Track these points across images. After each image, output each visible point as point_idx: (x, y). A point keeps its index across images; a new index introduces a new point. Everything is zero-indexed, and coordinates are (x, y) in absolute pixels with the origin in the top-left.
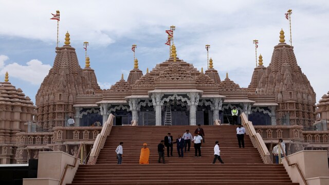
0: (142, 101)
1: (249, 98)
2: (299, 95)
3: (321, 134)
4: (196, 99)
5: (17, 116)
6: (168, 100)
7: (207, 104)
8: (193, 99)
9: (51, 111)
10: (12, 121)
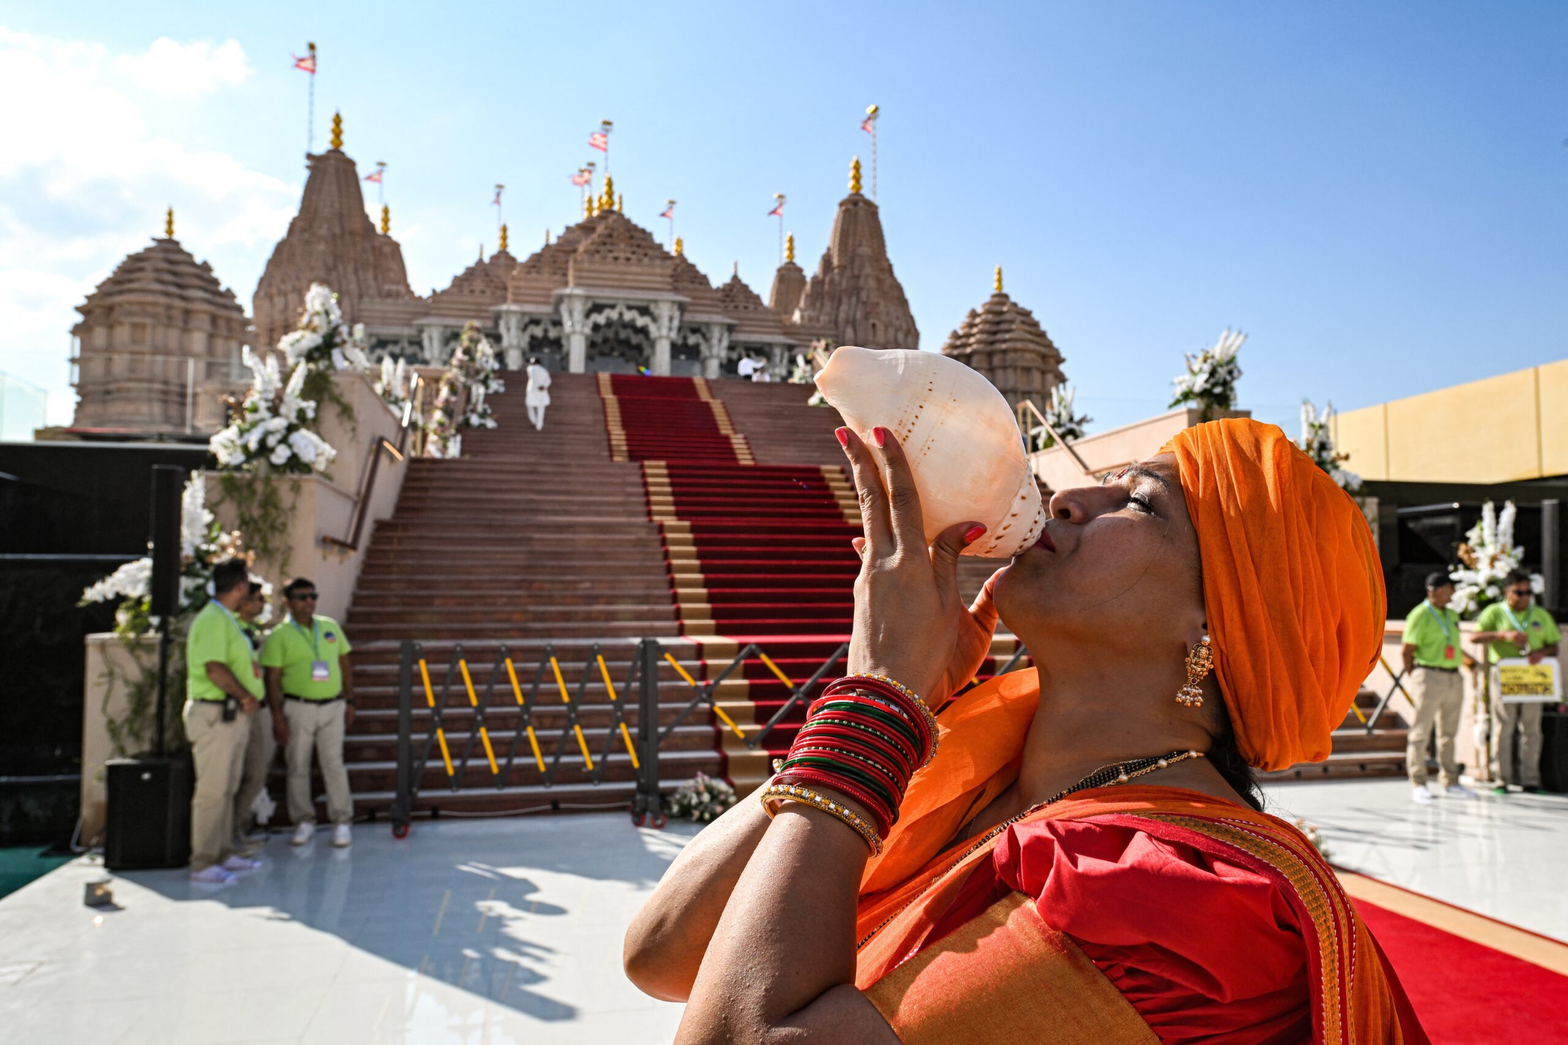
0: (536, 322)
4: (671, 319)
5: (197, 341)
6: (601, 319)
7: (693, 339)
8: (665, 322)
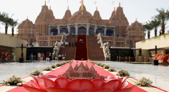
0: (72, 26)
1: (107, 25)
2: (123, 24)
3: (120, 39)
5: (32, 30)
6: (80, 26)
7: (92, 27)
8: (88, 26)
9: (40, 27)
10: (30, 31)
